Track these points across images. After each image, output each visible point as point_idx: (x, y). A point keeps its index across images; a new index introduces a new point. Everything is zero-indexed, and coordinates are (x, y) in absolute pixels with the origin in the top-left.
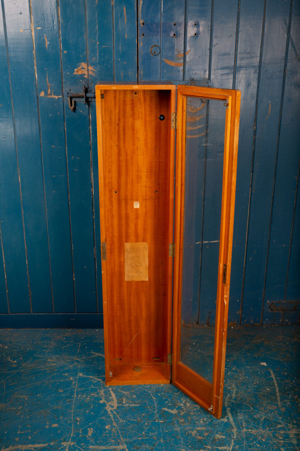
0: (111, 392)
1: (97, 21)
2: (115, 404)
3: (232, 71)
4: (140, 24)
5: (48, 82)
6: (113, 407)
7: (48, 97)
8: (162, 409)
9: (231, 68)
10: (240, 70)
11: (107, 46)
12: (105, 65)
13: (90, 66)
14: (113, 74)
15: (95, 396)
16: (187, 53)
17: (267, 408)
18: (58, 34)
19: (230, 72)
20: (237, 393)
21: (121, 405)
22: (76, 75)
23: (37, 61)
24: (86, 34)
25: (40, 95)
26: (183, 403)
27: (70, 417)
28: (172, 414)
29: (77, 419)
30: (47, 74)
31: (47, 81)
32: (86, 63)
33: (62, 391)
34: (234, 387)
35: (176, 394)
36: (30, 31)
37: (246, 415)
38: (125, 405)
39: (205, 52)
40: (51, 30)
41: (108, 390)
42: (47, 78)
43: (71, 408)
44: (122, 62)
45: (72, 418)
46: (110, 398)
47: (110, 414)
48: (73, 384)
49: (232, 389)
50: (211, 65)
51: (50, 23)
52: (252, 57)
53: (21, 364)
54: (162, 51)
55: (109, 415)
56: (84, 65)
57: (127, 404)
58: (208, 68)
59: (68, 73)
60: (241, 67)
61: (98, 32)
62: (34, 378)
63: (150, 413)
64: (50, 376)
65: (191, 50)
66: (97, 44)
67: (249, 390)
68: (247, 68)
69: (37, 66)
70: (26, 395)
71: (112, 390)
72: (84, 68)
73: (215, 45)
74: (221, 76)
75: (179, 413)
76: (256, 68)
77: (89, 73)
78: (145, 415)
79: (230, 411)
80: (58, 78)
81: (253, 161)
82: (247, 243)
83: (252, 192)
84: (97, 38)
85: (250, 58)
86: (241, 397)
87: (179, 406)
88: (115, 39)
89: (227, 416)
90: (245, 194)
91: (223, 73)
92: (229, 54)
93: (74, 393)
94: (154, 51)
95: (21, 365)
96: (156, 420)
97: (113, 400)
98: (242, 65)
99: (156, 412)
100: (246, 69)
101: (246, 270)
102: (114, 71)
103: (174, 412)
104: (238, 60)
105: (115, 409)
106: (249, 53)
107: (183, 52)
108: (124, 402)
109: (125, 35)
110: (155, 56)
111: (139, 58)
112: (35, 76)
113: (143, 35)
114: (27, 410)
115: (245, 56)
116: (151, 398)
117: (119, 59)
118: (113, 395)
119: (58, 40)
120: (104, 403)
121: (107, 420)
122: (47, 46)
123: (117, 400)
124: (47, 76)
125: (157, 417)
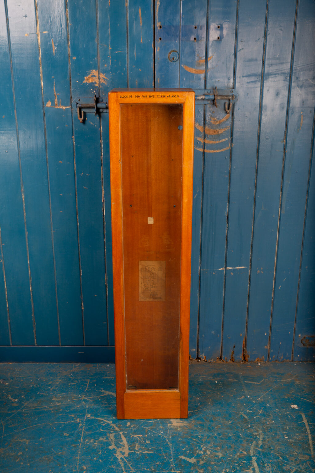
0: (122, 437)
1: (109, 23)
2: (127, 451)
3: (259, 79)
4: (157, 27)
5: (55, 92)
6: (123, 454)
7: (55, 107)
8: (179, 457)
9: (258, 75)
10: (268, 78)
11: (120, 52)
12: (117, 72)
13: (101, 74)
14: (127, 82)
15: (104, 441)
16: (209, 59)
17: (298, 459)
18: (66, 38)
19: (257, 80)
20: (264, 440)
21: (133, 452)
22: (87, 83)
23: (43, 68)
24: (97, 38)
25: (47, 106)
26: (203, 450)
27: (76, 465)
28: (190, 463)
29: (83, 467)
30: (54, 83)
31: (54, 90)
32: (97, 71)
33: (67, 435)
34: (260, 433)
35: (195, 440)
36: (36, 35)
37: (274, 467)
38: (137, 452)
39: (229, 57)
40: (59, 34)
41: (119, 434)
42: (54, 87)
43: (77, 454)
44: (137, 69)
45: (78, 466)
46: (120, 443)
47: (120, 462)
48: (80, 427)
49: (258, 435)
50: (236, 72)
51: (58, 26)
52: (282, 63)
53: (23, 403)
54: (182, 57)
55: (120, 464)
56: (94, 72)
57: (140, 450)
58: (232, 75)
59: (77, 82)
60: (269, 74)
61: (110, 37)
62: (37, 419)
63: (165, 461)
64: (55, 417)
65: (213, 55)
66: (109, 49)
67: (277, 437)
68: (277, 75)
69: (43, 73)
70: (27, 439)
71: (123, 434)
72: (95, 76)
73: (240, 50)
74: (246, 85)
75: (198, 462)
76: (287, 75)
77: (101, 81)
78: (159, 464)
79: (256, 460)
80: (66, 87)
81: (283, 179)
82: (275, 270)
83: (282, 213)
84: (109, 43)
85: (280, 64)
86: (269, 444)
87: (198, 454)
88: (129, 43)
89: (252, 467)
90: (274, 215)
91: (249, 81)
92: (256, 60)
93: (81, 437)
94: (172, 57)
95: (23, 405)
96: (172, 470)
97: (124, 446)
98: (270, 71)
99: (172, 461)
100: (275, 77)
101: (275, 300)
102: (128, 79)
103: (193, 460)
104: (266, 66)
105: (126, 456)
106: (278, 58)
107: (204, 58)
108: (136, 449)
109: (140, 39)
110: (174, 63)
111: (155, 64)
112: (41, 84)
113: (160, 39)
114: (27, 457)
115: (273, 62)
116: (167, 444)
117: (134, 66)
118: (124, 439)
119: (66, 45)
120: (114, 449)
121: (117, 469)
122: (54, 52)
123: (129, 446)
124: (54, 84)
125: (173, 466)
